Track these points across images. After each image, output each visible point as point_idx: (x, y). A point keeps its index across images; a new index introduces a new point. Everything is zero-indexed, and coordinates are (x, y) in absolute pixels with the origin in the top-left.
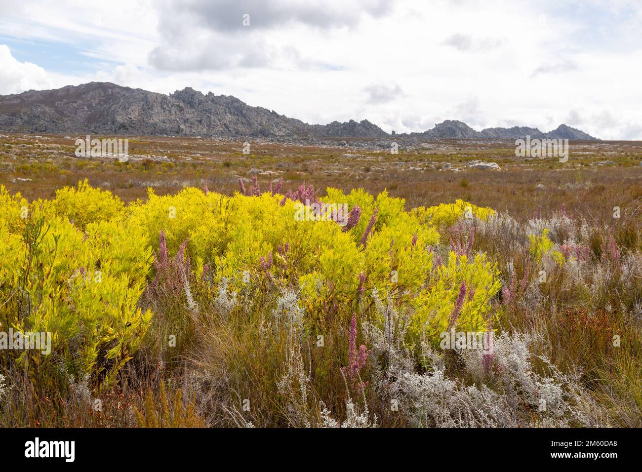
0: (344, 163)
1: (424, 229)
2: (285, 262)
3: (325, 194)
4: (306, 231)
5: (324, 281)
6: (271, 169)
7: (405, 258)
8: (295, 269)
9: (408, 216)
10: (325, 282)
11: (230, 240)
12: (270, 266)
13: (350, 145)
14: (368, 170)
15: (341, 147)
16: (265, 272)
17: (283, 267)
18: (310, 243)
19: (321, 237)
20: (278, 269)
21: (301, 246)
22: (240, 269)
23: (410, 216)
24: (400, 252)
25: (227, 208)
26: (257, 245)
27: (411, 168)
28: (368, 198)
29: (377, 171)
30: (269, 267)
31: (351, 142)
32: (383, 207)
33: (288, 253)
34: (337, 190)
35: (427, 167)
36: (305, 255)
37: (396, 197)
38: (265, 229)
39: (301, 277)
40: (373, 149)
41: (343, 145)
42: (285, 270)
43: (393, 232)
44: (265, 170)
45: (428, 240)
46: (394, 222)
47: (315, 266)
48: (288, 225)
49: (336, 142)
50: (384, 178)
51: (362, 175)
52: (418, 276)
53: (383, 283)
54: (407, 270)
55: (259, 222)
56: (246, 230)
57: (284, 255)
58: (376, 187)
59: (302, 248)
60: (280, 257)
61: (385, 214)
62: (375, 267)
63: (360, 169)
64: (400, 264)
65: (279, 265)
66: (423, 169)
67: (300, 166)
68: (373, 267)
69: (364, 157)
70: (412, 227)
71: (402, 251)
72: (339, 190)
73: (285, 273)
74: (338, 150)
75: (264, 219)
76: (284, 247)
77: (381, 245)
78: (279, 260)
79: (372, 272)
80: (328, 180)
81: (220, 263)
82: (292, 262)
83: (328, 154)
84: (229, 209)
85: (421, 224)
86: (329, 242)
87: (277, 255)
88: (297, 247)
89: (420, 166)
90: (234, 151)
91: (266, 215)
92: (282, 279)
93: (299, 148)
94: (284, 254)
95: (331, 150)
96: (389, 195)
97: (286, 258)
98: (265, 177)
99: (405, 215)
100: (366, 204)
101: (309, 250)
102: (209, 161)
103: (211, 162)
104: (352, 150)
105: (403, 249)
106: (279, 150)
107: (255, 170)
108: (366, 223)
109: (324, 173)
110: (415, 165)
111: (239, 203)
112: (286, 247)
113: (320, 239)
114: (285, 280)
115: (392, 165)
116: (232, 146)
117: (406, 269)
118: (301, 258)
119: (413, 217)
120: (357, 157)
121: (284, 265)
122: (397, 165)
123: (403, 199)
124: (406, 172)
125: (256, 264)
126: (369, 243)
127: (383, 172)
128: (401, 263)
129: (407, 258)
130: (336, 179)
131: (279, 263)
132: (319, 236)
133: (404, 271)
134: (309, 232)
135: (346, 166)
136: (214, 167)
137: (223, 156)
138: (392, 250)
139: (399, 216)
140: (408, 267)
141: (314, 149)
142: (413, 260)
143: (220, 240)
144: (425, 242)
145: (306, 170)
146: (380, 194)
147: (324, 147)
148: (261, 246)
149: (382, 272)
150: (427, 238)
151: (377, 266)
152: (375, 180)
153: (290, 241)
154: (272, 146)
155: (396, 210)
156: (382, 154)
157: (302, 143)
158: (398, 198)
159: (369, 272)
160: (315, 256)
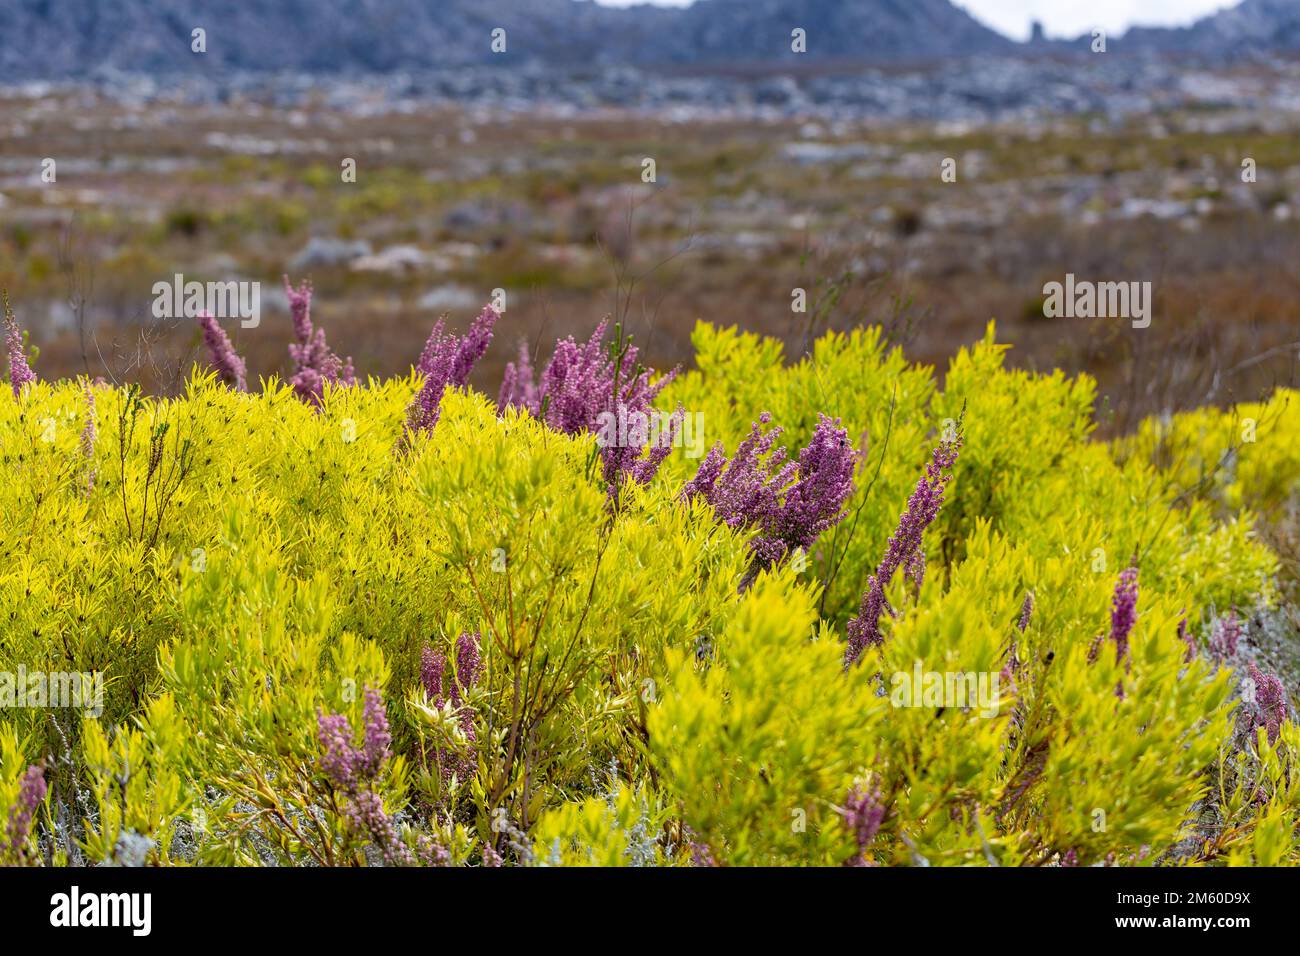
0: (785, 195)
1: (1192, 530)
2: (461, 736)
3: (684, 359)
4: (561, 569)
5: (666, 827)
6: (411, 237)
7: (1089, 701)
8: (510, 773)
9: (1107, 464)
10: (674, 830)
11: (168, 628)
12: (376, 764)
13: (821, 98)
14: (908, 224)
15: (769, 114)
16: (351, 793)
17: (452, 760)
18: (587, 633)
19: (644, 600)
20: (425, 772)
21: (539, 653)
22: (222, 781)
23: (1121, 464)
24: (1064, 665)
25: (155, 462)
26: (303, 653)
27: (1134, 208)
28: (903, 383)
29: (960, 229)
30: (368, 770)
31: (821, 84)
32: (979, 429)
33: (475, 690)
34: (749, 340)
35: (1215, 196)
36: (564, 695)
37: (1045, 369)
38: (351, 562)
39: (550, 817)
40: (936, 116)
41: (779, 99)
42: (465, 778)
43: (1029, 564)
44: (379, 245)
45: (1217, 586)
46: (1037, 500)
47: (616, 751)
48: (469, 542)
49: (742, 91)
50: (993, 265)
51: (883, 252)
52: (1159, 795)
53: (970, 830)
54: (1100, 764)
55: (323, 530)
56: (246, 577)
57: (455, 705)
58: (952, 314)
59: (545, 663)
60: (432, 713)
61: (988, 463)
62: (926, 751)
63: (867, 222)
64: (1062, 735)
65: (431, 755)
66: (1193, 213)
67: (560, 216)
68: (917, 753)
69: (891, 161)
70: (1132, 522)
71: (1071, 667)
72: (760, 342)
73: (465, 794)
74: (756, 126)
75: (347, 509)
76: (452, 659)
77: (957, 634)
78: (427, 726)
79: (913, 778)
80: (707, 288)
81: (107, 755)
82: (498, 736)
83: (699, 151)
84: (166, 464)
85: (1181, 503)
86: (683, 623)
87: (419, 702)
88: (516, 659)
89: (1177, 196)
90: (220, 153)
91: (353, 488)
92: (447, 830)
93: (555, 127)
94: (454, 694)
95: (721, 131)
96: (1011, 362)
97: (466, 719)
98: (381, 282)
99: (1095, 458)
100: (893, 414)
101: (582, 667)
102: (95, 207)
103: (106, 217)
104: (824, 124)
105: (1079, 653)
106: (453, 140)
107: (328, 248)
108: (892, 509)
109: (684, 251)
110: (1151, 190)
111: (214, 429)
112: (466, 652)
113: (634, 614)
114: (463, 831)
115: (1030, 194)
116: (208, 126)
117: (1091, 760)
118: (541, 714)
119: (1137, 467)
120: (857, 160)
121: (456, 755)
122: (1057, 192)
123: (1083, 378)
124: (1107, 226)
125: (303, 756)
126: (895, 626)
127: (988, 232)
128: (1068, 727)
129: (1098, 703)
130: (747, 279)
131: (428, 743)
132: (632, 597)
133: (1084, 771)
134: (583, 577)
135: (797, 206)
136: (120, 240)
137: (166, 180)
138: (1023, 653)
139: (1065, 463)
140: (1105, 752)
141: (631, 129)
142: (1127, 712)
143: (118, 634)
144: (1198, 598)
145: (590, 240)
146: (963, 356)
147: (681, 113)
148: (325, 660)
149: (966, 773)
150: (1211, 577)
151: (939, 745)
152: (948, 273)
153: (484, 625)
154: (417, 117)
155: (1048, 438)
156: (980, 142)
157: (567, 98)
158: (1059, 374)
159: (898, 783)
160: (617, 702)
